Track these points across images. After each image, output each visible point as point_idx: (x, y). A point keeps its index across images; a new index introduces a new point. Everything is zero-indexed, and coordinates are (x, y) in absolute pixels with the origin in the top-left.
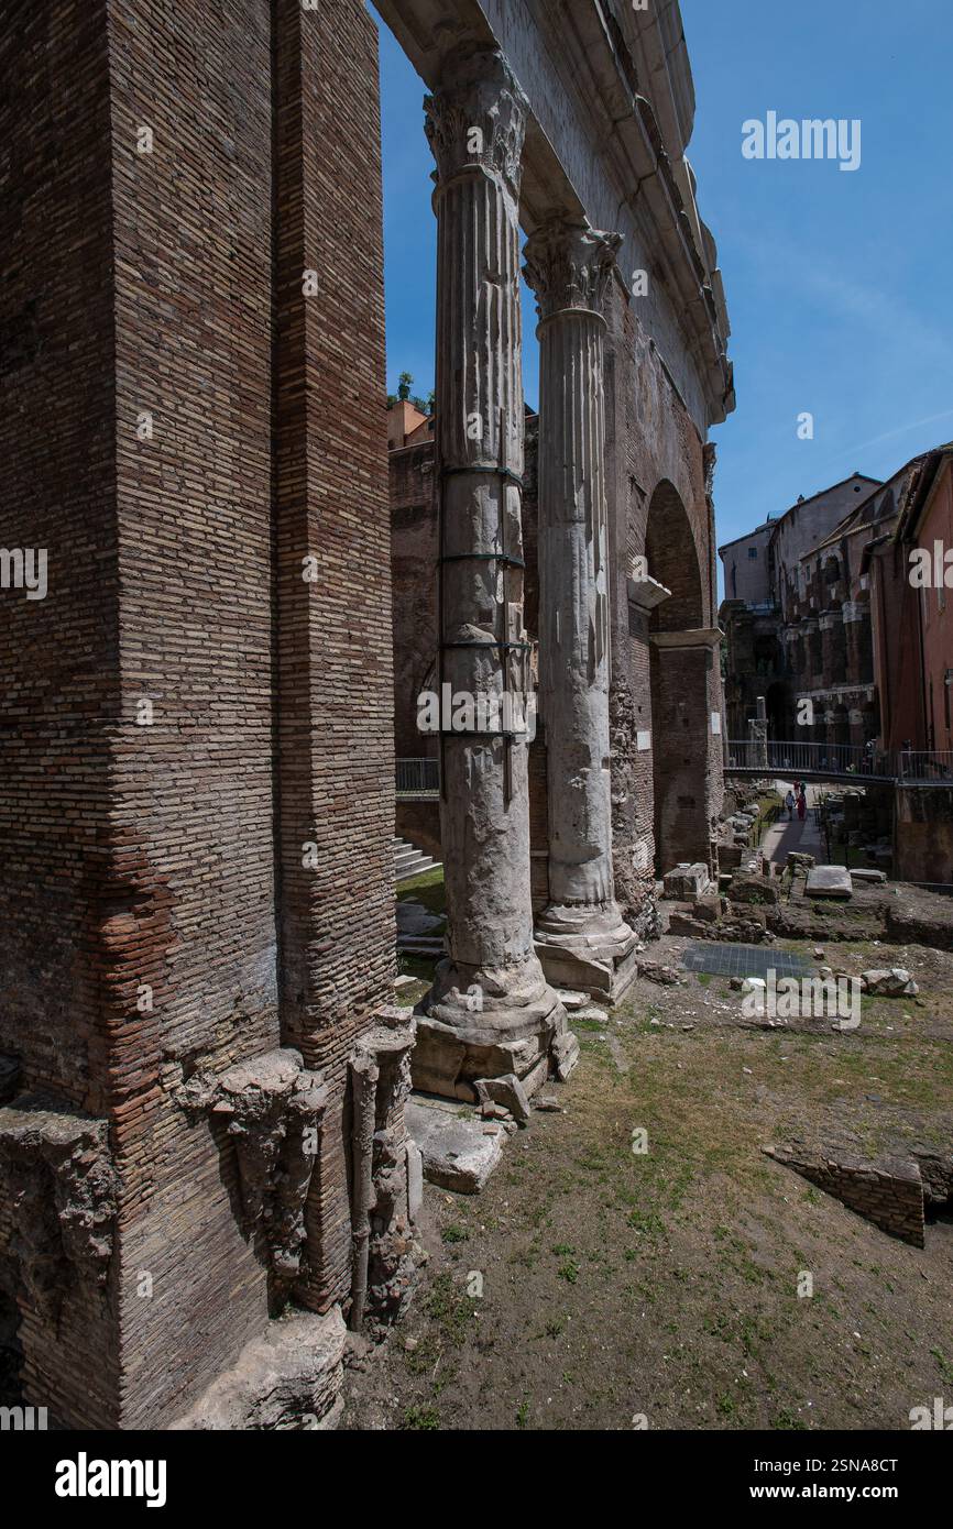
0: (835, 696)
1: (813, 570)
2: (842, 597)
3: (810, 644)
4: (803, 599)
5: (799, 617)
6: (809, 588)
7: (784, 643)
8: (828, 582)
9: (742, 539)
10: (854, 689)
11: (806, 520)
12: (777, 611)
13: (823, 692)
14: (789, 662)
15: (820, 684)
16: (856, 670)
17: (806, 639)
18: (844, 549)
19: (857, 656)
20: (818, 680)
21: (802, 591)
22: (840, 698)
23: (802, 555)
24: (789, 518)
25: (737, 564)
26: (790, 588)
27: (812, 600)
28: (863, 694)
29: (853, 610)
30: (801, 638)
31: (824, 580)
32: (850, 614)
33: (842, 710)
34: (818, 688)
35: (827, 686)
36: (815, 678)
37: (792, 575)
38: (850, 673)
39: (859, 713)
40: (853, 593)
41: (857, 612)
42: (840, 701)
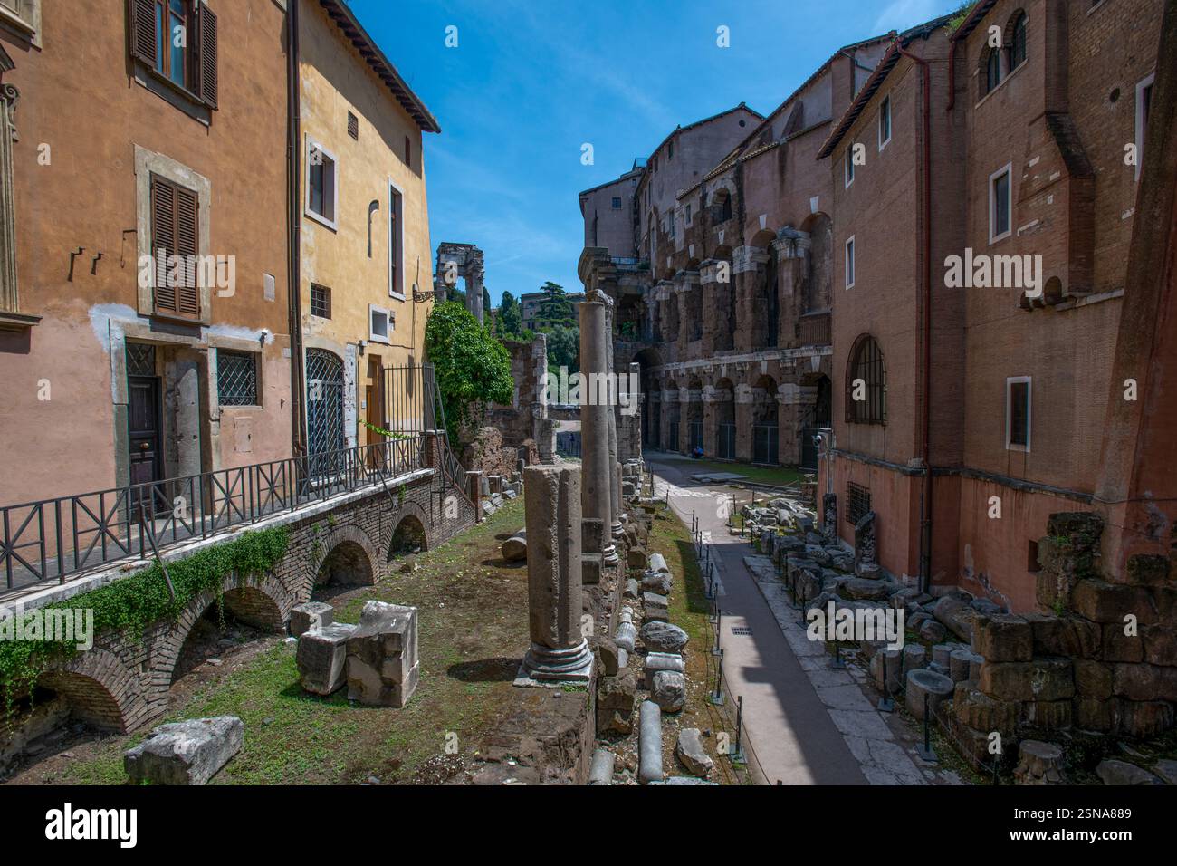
0: (717, 368)
1: (695, 209)
2: (733, 241)
3: (687, 302)
4: (679, 247)
5: (673, 272)
6: (688, 233)
7: (652, 305)
8: (714, 223)
9: (606, 186)
10: (744, 358)
11: (686, 150)
12: (646, 267)
13: (701, 362)
14: (657, 327)
15: (698, 352)
16: (748, 334)
17: (681, 298)
18: (738, 179)
19: (749, 316)
20: (696, 347)
21: (679, 239)
22: (724, 369)
23: (680, 193)
24: (666, 149)
25: (599, 214)
26: (663, 237)
27: (692, 248)
28: (755, 365)
29: (747, 256)
30: (674, 296)
31: (709, 223)
32: (742, 262)
33: (727, 385)
34: (694, 358)
35: (707, 356)
36: (690, 344)
37: (666, 221)
38: (742, 337)
39: (749, 389)
40: (749, 235)
41: (752, 259)
42: (724, 374)
